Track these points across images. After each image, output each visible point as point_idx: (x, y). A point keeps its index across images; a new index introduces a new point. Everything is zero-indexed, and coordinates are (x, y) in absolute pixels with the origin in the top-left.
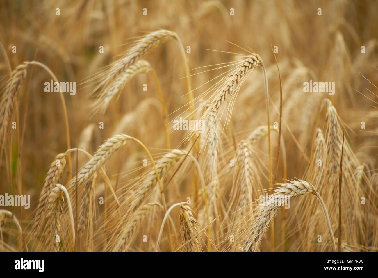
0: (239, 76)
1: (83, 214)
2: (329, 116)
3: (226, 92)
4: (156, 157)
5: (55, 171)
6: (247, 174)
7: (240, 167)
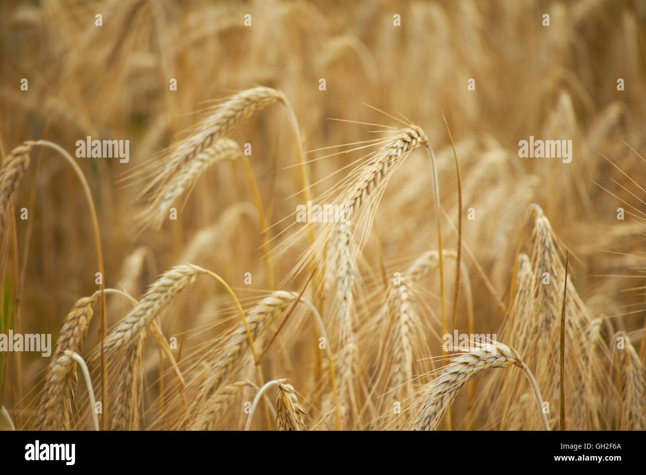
0: (386, 165)
1: (122, 401)
2: (538, 234)
3: (362, 190)
4: (246, 304)
5: (74, 328)
6: (405, 329)
7: (393, 318)
